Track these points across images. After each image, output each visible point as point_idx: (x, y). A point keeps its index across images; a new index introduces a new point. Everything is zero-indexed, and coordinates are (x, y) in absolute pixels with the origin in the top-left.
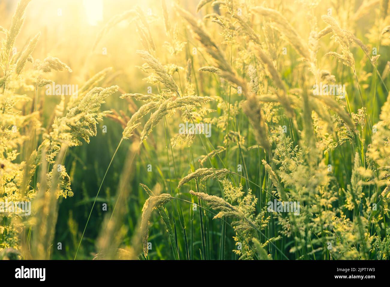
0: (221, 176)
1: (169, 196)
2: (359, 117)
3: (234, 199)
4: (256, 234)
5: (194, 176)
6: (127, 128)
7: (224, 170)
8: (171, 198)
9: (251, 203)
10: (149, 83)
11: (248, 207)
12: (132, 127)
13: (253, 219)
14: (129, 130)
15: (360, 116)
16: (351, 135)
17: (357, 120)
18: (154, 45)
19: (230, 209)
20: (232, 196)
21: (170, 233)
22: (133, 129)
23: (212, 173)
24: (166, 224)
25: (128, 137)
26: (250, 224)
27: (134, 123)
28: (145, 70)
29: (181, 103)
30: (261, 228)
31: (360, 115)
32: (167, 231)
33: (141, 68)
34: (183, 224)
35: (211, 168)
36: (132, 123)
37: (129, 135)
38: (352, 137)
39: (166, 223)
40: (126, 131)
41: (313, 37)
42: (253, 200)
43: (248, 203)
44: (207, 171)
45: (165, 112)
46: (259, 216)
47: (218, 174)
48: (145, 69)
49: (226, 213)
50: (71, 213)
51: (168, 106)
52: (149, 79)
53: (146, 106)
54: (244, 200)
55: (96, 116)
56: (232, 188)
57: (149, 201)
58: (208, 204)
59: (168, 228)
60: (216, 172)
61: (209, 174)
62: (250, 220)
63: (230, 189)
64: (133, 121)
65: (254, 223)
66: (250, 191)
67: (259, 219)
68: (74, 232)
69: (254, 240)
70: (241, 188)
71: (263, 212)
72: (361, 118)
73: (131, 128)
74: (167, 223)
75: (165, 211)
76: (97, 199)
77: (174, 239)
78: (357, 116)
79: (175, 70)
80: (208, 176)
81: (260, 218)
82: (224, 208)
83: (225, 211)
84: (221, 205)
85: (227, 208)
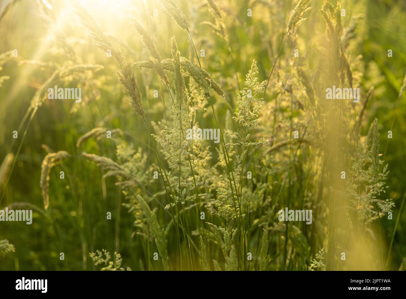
1: (66, 154)
8: (68, 156)
13: (142, 176)
19: (117, 169)
20: (124, 153)
49: (113, 172)
54: (134, 157)
56: (125, 147)
58: (98, 164)
63: (122, 147)
70: (132, 147)
82: (112, 167)
83: (113, 170)
84: (110, 165)
85: (115, 168)
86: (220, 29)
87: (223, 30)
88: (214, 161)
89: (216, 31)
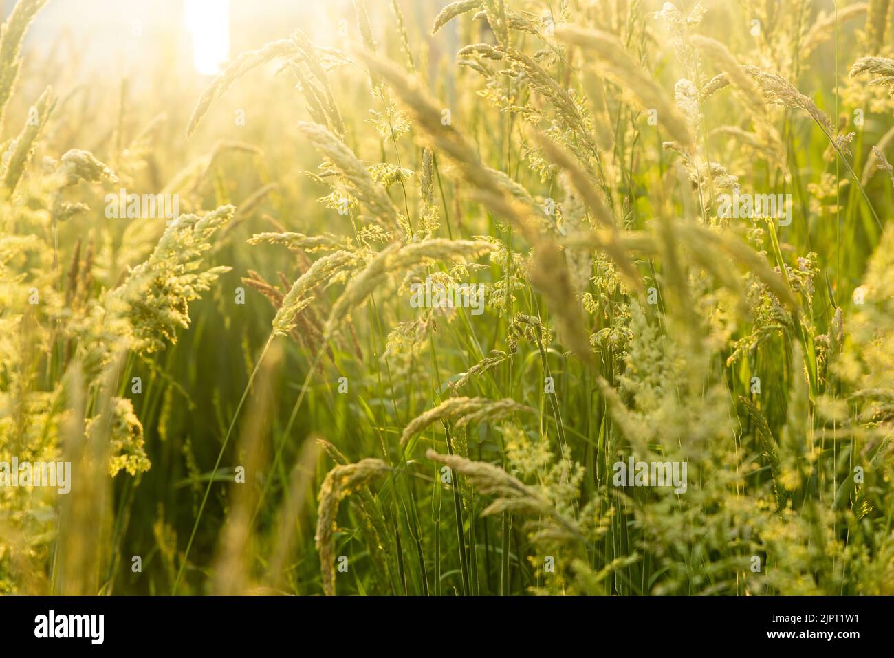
0: (499, 416)
1: (379, 464)
2: (801, 275)
3: (529, 470)
4: (581, 550)
5: (438, 416)
6: (282, 310)
7: (507, 403)
8: (384, 470)
9: (570, 479)
10: (331, 209)
11: (562, 488)
12: (295, 308)
13: (576, 516)
14: (286, 316)
15: (805, 275)
16: (786, 320)
17: (798, 283)
18: (341, 119)
19: (519, 493)
20: (526, 462)
21: (387, 553)
22: (296, 311)
23: (478, 409)
24: (378, 531)
25: (286, 333)
26: (566, 527)
27: (298, 299)
28: (321, 179)
29: (420, 255)
30: (593, 536)
31: (804, 272)
32: (380, 547)
33: (311, 175)
34: (416, 531)
35: (477, 399)
36: (293, 298)
37: (288, 326)
38: (789, 323)
39: (376, 528)
40: (279, 319)
41: (685, 94)
42: (573, 471)
43: (564, 477)
44: (467, 405)
45: (380, 277)
46: (588, 508)
47: (491, 413)
48: (322, 176)
49: (509, 502)
50: (161, 508)
51: (388, 263)
52: (332, 199)
53: (326, 261)
54: (553, 471)
55: (195, 282)
56: (526, 446)
57: (334, 477)
58: (469, 481)
59: (382, 540)
60: (489, 408)
61: (472, 410)
62: (566, 517)
63: (521, 447)
64: (296, 294)
65: (575, 524)
66: (567, 450)
67: (588, 515)
68: (168, 552)
69: (578, 565)
70: (547, 444)
71: (597, 500)
72: (807, 278)
73: (292, 309)
74: (380, 530)
75: (375, 500)
76: (214, 476)
77: (396, 564)
78: (796, 273)
79: (394, 176)
80: (470, 416)
81: (590, 514)
82: (504, 489)
83: (508, 497)
84: (500, 484)
85: (514, 491)
86: (765, 143)
87: (774, 145)
88: (765, 476)
89: (757, 147)
